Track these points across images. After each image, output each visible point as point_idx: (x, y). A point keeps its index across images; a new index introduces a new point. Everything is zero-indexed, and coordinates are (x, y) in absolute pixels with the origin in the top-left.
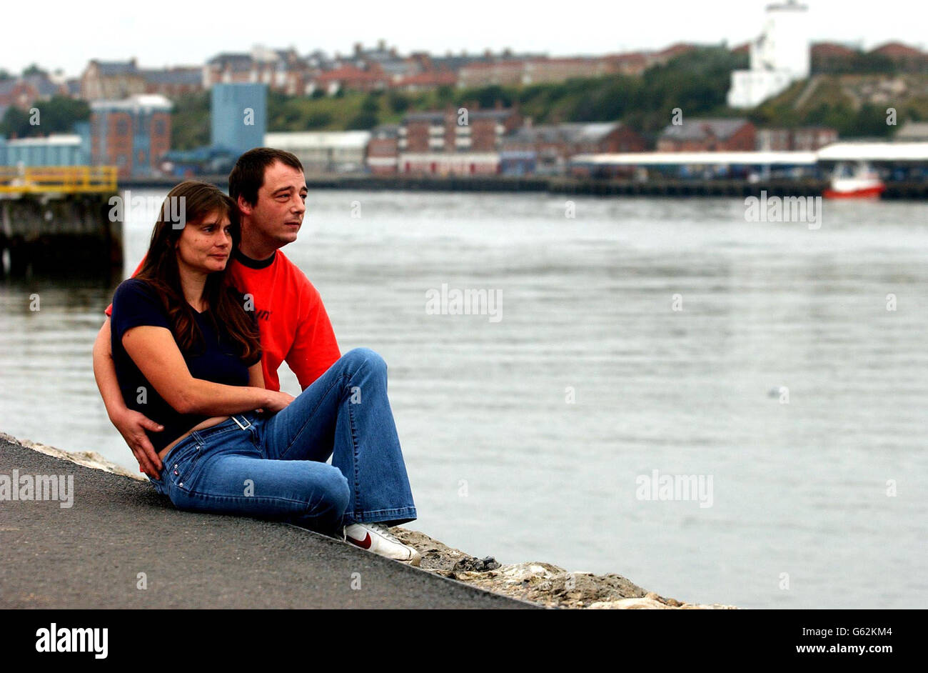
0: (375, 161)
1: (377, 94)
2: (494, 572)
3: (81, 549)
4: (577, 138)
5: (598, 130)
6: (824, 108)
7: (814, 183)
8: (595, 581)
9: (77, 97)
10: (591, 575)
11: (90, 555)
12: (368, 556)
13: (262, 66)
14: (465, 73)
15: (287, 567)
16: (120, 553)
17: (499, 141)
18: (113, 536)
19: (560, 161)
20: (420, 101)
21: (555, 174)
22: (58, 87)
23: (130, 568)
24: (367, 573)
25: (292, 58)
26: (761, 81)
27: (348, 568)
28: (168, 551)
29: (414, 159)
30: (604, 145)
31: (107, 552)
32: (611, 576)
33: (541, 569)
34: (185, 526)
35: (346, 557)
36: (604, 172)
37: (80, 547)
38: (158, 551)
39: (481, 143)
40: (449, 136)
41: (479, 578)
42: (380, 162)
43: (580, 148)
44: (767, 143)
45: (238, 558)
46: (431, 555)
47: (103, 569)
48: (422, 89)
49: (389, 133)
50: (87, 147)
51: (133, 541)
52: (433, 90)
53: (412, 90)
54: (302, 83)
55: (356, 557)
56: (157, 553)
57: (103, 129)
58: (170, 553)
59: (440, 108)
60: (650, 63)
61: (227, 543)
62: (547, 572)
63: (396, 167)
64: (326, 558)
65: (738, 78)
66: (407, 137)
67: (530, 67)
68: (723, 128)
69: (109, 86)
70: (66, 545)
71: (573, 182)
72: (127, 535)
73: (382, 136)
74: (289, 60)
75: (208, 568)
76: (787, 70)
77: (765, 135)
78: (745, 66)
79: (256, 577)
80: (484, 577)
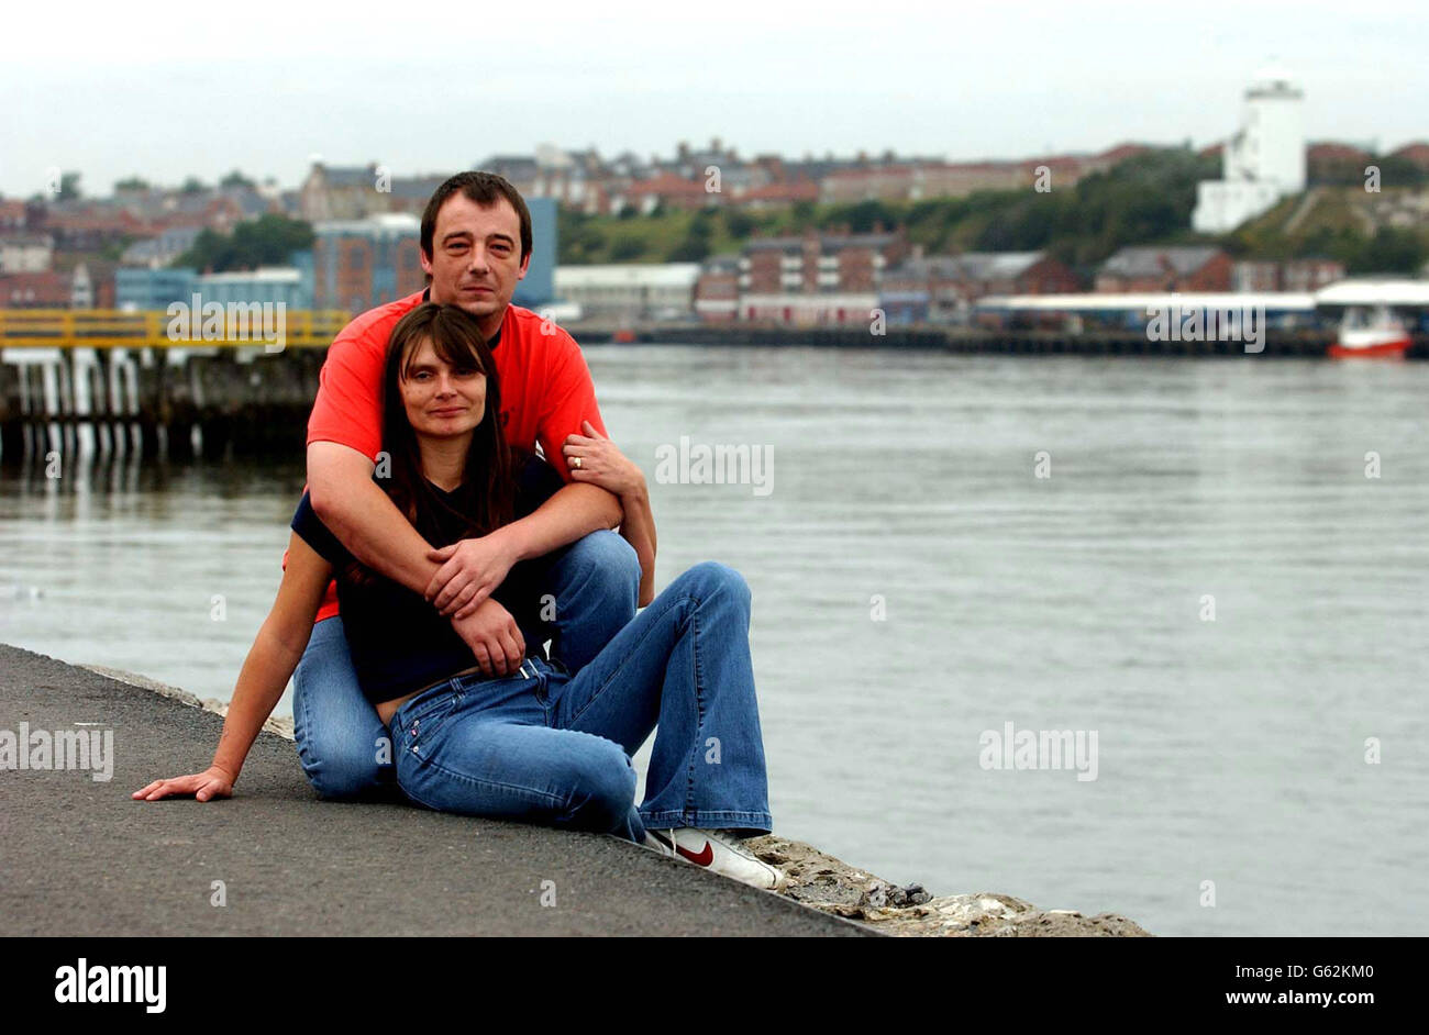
0: (705, 305)
1: (709, 212)
2: (924, 908)
3: (287, 875)
4: (985, 274)
5: (1013, 262)
6: (1326, 233)
7: (1311, 336)
8: (1085, 925)
9: (295, 216)
10: (1077, 916)
11: (301, 886)
12: (733, 887)
13: (550, 174)
14: (830, 185)
15: (607, 906)
16: (346, 882)
17: (877, 277)
18: (337, 854)
19: (962, 305)
20: (769, 222)
21: (954, 323)
22: (269, 202)
23: (362, 907)
24: (734, 915)
25: (593, 164)
26: (1238, 195)
27: (704, 907)
28: (422, 879)
29: (760, 302)
30: (1022, 283)
31: (326, 881)
32: (1107, 918)
33: (996, 905)
34: (447, 837)
35: (700, 889)
36: (1022, 320)
37: (286, 871)
38: (406, 877)
39: (853, 280)
40: (809, 271)
41: (900, 917)
42: (715, 307)
43: (988, 288)
44: (1246, 284)
45: (531, 891)
46: (822, 878)
47: (320, 910)
48: (773, 206)
49: (725, 266)
50: (309, 285)
51: (368, 862)
52: (787, 207)
53: (757, 207)
54: (606, 197)
55: (713, 889)
56: (403, 881)
57: (331, 261)
58: (424, 882)
59: (795, 231)
60: (1086, 170)
61: (513, 866)
62: (1006, 910)
63: (735, 314)
64: (669, 891)
65: (1207, 190)
66: (749, 272)
67: (920, 176)
68: (1186, 259)
69: (341, 202)
70: (262, 869)
71: (980, 334)
72: (358, 853)
73: (717, 271)
74: (587, 165)
75: (483, 907)
76: (1274, 180)
77: (1244, 270)
78: (1217, 174)
79: (559, 923)
80: (907, 915)
